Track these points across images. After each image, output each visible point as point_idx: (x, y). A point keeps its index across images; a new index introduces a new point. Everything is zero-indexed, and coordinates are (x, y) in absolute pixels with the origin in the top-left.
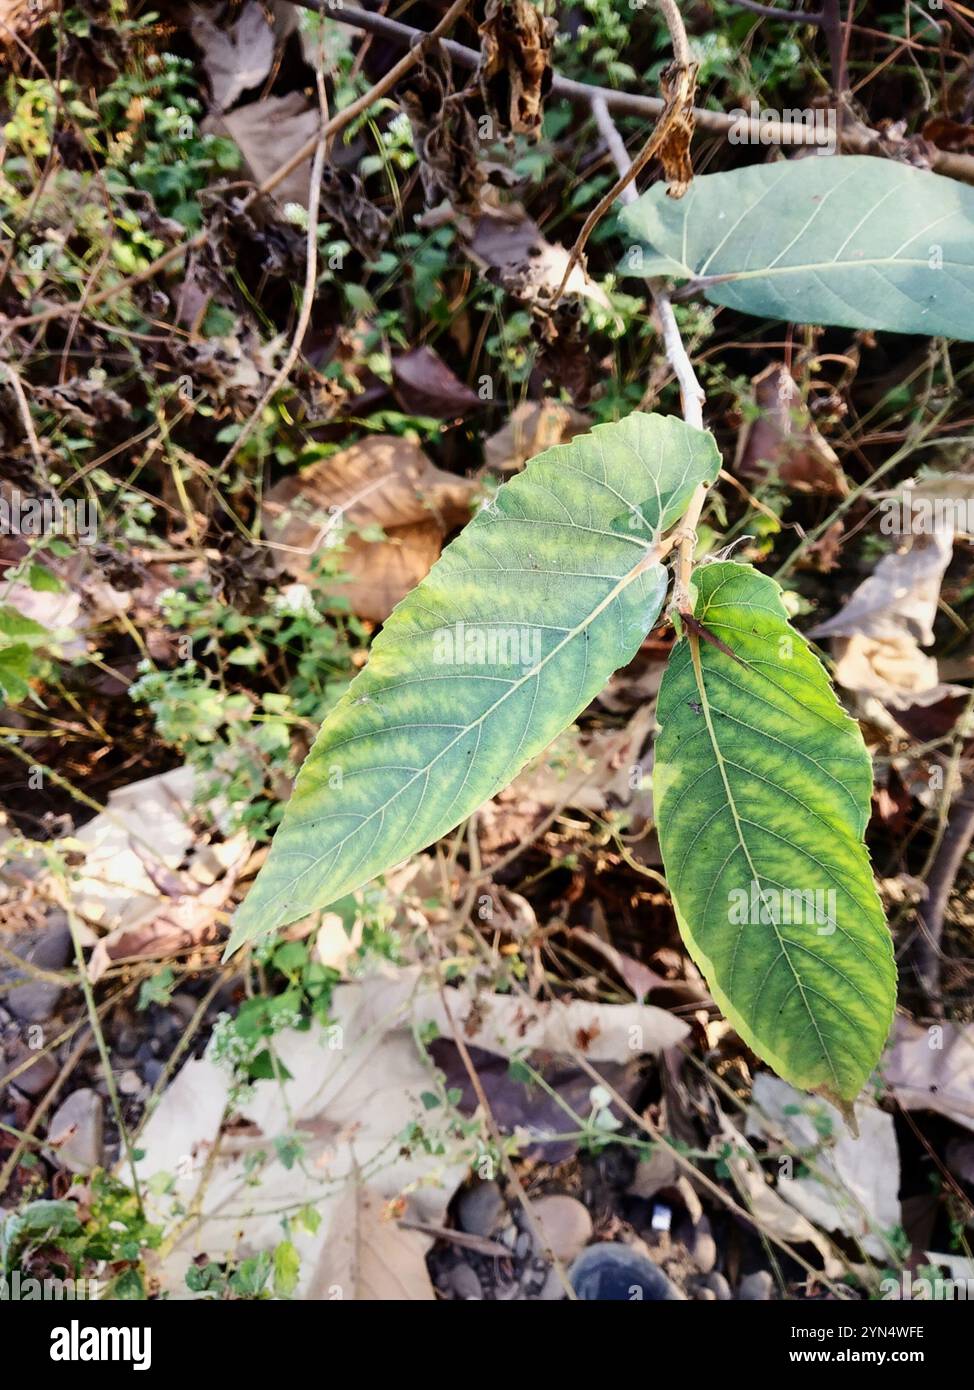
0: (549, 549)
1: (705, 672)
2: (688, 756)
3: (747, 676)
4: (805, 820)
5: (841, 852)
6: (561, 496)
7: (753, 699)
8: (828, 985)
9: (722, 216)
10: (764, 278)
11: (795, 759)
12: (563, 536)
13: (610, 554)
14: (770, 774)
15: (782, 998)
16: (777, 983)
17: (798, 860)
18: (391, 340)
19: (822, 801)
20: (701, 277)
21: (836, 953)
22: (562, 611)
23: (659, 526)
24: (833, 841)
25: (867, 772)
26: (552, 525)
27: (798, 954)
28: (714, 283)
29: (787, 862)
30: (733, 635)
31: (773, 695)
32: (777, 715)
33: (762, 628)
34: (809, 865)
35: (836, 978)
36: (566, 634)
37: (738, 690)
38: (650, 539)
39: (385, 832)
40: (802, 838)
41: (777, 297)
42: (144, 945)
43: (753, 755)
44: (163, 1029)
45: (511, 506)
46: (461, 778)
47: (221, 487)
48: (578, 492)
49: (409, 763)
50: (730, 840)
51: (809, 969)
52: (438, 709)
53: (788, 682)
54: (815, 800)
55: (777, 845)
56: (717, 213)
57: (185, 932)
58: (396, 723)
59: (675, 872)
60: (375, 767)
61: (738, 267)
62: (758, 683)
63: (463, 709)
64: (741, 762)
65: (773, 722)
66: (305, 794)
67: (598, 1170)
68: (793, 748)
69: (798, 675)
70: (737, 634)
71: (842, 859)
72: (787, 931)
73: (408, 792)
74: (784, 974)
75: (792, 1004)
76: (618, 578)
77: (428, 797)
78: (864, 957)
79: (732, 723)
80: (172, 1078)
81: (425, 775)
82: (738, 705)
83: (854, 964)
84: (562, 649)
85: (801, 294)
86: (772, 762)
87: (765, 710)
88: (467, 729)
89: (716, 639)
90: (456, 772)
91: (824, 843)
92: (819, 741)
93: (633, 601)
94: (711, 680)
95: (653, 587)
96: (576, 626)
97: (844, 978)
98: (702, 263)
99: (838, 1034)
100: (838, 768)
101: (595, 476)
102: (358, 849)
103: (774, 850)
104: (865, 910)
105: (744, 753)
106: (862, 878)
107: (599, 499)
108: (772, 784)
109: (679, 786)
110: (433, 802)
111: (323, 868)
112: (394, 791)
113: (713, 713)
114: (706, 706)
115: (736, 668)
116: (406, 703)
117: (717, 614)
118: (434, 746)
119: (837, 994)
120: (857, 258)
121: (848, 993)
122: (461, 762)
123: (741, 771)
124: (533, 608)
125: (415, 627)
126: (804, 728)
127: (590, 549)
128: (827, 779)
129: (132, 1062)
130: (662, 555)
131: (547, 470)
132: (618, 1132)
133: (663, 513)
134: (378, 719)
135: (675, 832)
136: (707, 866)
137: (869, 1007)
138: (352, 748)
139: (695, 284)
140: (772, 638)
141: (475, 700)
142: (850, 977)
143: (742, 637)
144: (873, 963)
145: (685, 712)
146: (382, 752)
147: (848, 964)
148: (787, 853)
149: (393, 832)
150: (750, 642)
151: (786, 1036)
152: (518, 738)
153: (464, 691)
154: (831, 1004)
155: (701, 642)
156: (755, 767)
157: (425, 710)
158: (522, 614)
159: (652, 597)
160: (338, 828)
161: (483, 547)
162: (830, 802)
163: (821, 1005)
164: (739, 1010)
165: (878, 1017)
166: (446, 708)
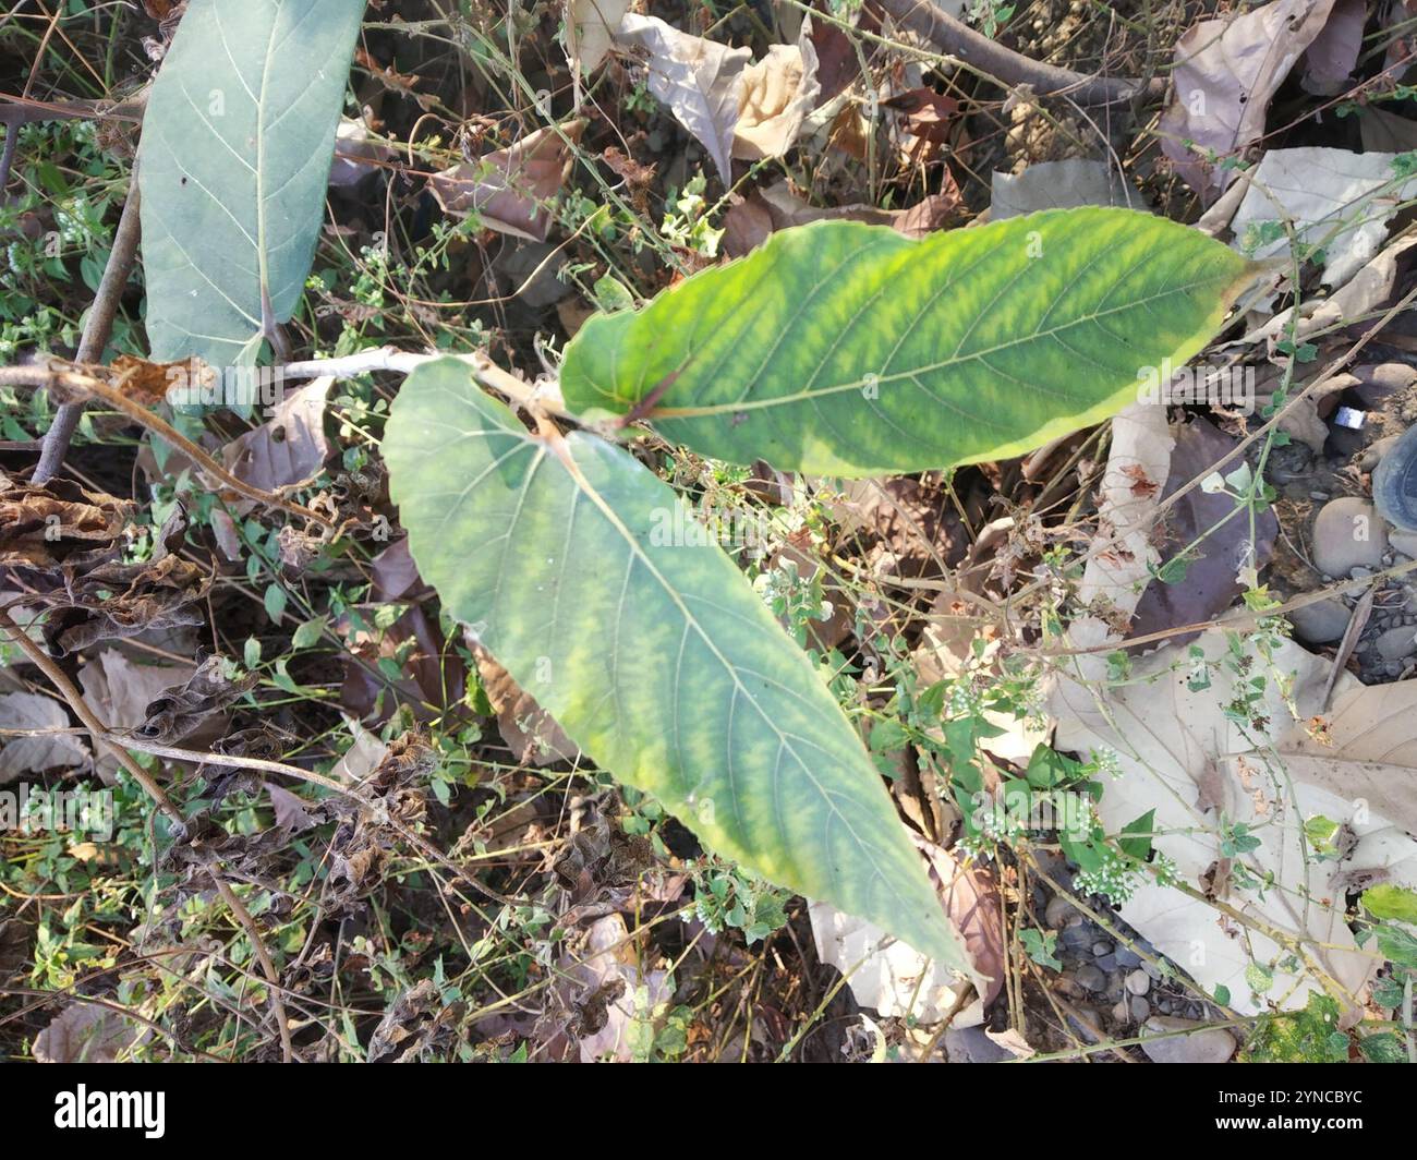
0: (536, 565)
1: (698, 403)
2: (798, 432)
3: (706, 357)
4: (889, 301)
5: (932, 262)
6: (472, 545)
7: (735, 351)
8: (1098, 285)
9: (194, 293)
10: (268, 255)
11: (812, 309)
12: (521, 549)
13: (549, 495)
14: (829, 338)
15: (1107, 337)
16: (1091, 344)
17: (940, 312)
18: (362, 599)
19: (866, 281)
20: (262, 325)
21: (1060, 274)
22: (609, 558)
23: (520, 435)
24: (918, 273)
25: (838, 227)
26: (506, 561)
27: (1056, 317)
28: (270, 312)
29: (940, 324)
30: (655, 370)
31: (732, 329)
32: (757, 327)
33: (645, 339)
34: (947, 299)
35: (1091, 274)
36: (637, 559)
37: (722, 368)
38: (535, 448)
39: (850, 793)
40: (912, 305)
41: (291, 242)
42: (989, 948)
43: (804, 356)
44: (1083, 939)
45: (477, 606)
46: (795, 701)
47: (498, 808)
48: (470, 527)
49: (772, 755)
50: (906, 389)
51: (1077, 303)
52: (710, 714)
53: (716, 312)
54: (866, 290)
55: (918, 336)
56: (190, 298)
57: (980, 903)
58: (724, 764)
59: (937, 459)
60: (774, 793)
61: (255, 282)
62: (715, 345)
63: (716, 686)
64: (810, 370)
65: (766, 329)
66: (798, 877)
67: (1291, 481)
68: (800, 308)
69: (708, 300)
70: (654, 364)
71: (943, 261)
72: (1027, 327)
73: (807, 761)
74: (1079, 333)
75: (1118, 326)
76: (576, 491)
77: (813, 739)
78: (1067, 243)
79: (761, 379)
80: (1137, 936)
81: (789, 739)
82: (740, 370)
83: (1075, 253)
84: (656, 564)
85: (290, 215)
86: (814, 335)
87: (749, 339)
88: (738, 684)
89: (655, 391)
90: (786, 704)
91: (921, 281)
92: (793, 280)
93: (605, 477)
94: (708, 398)
95: (592, 451)
96: (627, 546)
97: (1093, 265)
98: (246, 322)
99: (1160, 276)
100: (827, 261)
101: (450, 506)
102: (867, 825)
103: (925, 337)
104: (1008, 240)
105: (799, 366)
106: (967, 241)
107: (480, 504)
108: (843, 335)
109: (833, 445)
110: (820, 734)
111: (887, 866)
112: (804, 777)
113: (748, 399)
114: (739, 406)
115: (696, 368)
116: (701, 749)
117: (627, 386)
118: (756, 724)
119: (1111, 274)
120: (254, 144)
121: (1110, 262)
122: (776, 696)
123: (824, 372)
124: (602, 591)
125: (611, 732)
126: (776, 296)
127: (541, 517)
128: (841, 275)
129: (1115, 977)
130: (556, 434)
131: (439, 561)
132: (1253, 467)
133: (505, 430)
134: (717, 785)
135: (887, 453)
136: (934, 417)
137: (1130, 239)
138: (749, 818)
139: (269, 332)
140: (658, 328)
141: (705, 672)
142: (1091, 258)
143: (659, 359)
144: (1076, 233)
145: (743, 432)
146: (757, 783)
147: (1073, 261)
148: (930, 323)
149: (850, 783)
150: (664, 350)
151: (1155, 336)
152: (753, 630)
153: (694, 682)
154: (1123, 281)
155: (661, 405)
156: (819, 355)
157: (711, 729)
158: (609, 605)
159: (603, 454)
160: (842, 844)
161: (523, 644)
162: (870, 273)
163: (1123, 293)
164: (1115, 391)
165: (1143, 230)
166: (712, 705)
